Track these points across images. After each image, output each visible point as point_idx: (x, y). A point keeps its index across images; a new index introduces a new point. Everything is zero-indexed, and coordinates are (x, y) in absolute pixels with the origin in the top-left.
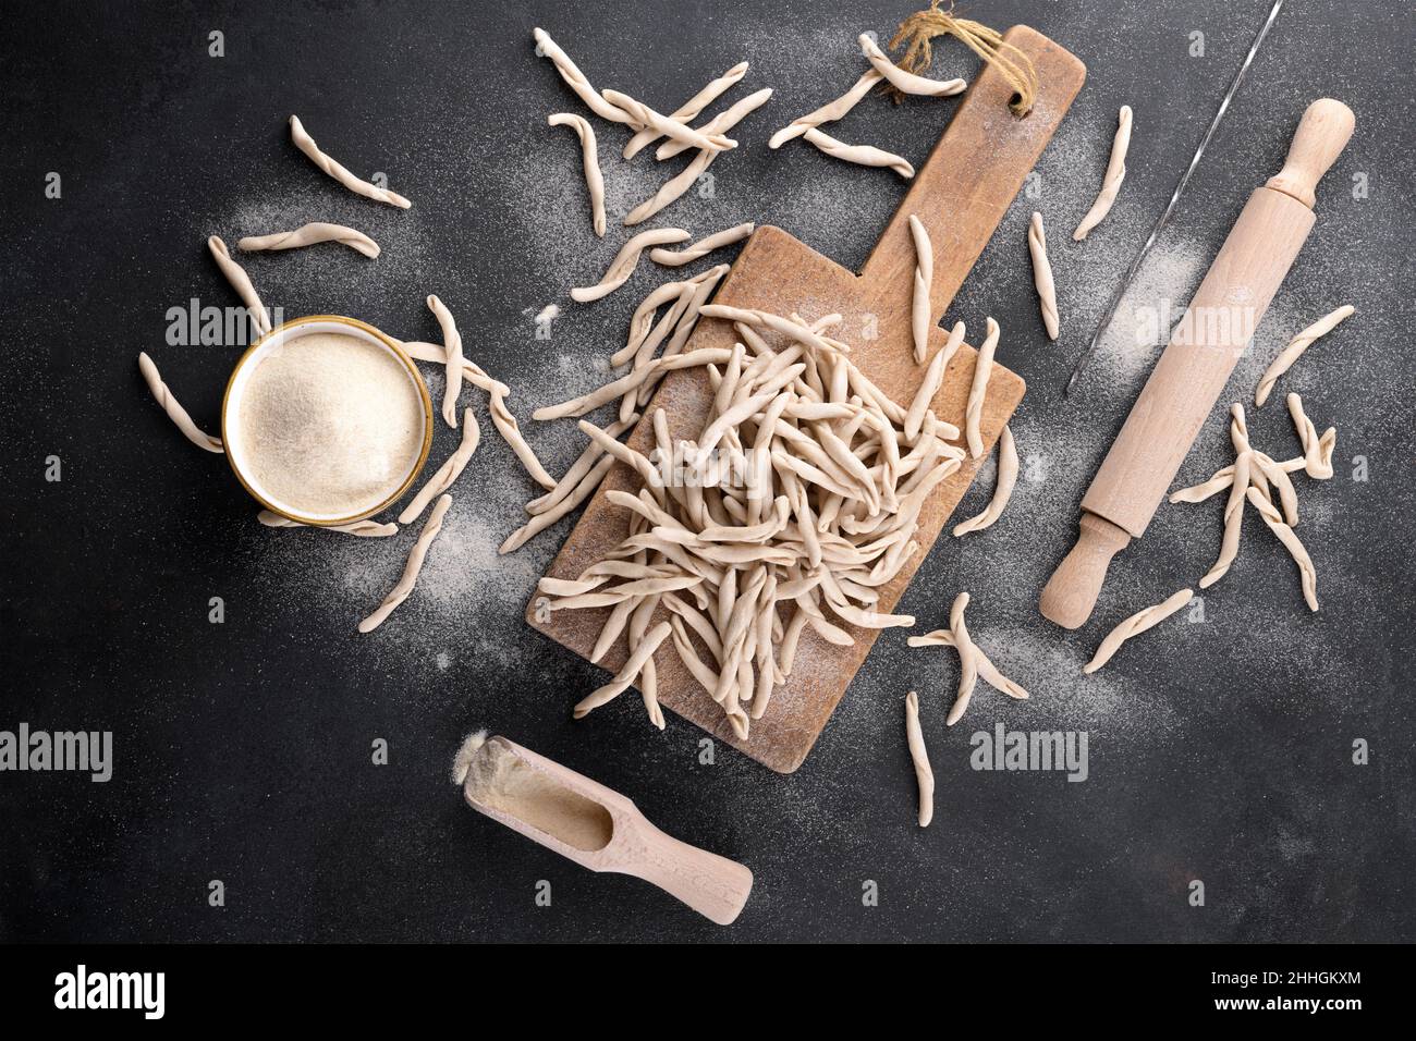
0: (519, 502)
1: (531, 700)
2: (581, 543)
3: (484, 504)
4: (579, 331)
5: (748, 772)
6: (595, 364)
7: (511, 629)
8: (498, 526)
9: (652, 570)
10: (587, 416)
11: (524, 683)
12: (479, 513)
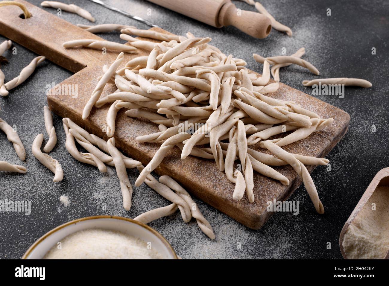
0: (182, 227)
1: (313, 235)
2: (212, 183)
3: (180, 246)
4: (80, 188)
5: (350, 144)
6: (103, 182)
7: (265, 240)
8: (196, 240)
9: (232, 140)
10: (132, 183)
11: (302, 237)
12: (186, 249)
